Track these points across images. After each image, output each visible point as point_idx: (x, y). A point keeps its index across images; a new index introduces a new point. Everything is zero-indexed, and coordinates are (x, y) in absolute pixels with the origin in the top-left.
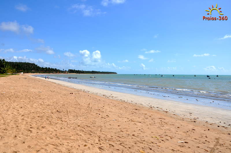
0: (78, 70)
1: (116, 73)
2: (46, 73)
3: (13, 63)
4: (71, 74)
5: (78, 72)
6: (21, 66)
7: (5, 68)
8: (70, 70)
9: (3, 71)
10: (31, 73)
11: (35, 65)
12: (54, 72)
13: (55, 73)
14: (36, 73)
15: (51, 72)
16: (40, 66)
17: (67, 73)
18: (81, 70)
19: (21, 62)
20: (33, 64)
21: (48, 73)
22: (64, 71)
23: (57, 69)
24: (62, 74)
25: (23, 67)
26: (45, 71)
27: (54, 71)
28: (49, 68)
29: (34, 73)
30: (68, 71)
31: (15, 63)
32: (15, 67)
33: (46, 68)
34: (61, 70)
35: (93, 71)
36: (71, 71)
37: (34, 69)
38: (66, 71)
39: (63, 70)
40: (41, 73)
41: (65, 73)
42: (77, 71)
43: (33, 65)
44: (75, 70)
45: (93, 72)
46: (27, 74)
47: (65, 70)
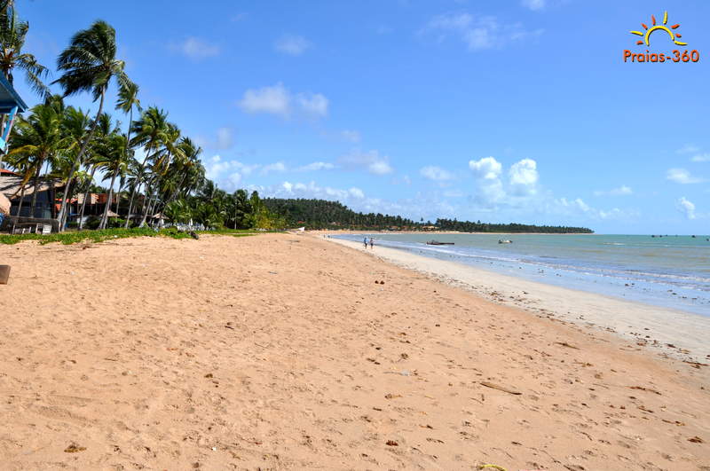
0: (465, 221)
1: (588, 231)
2: (371, 230)
3: (282, 201)
4: (442, 232)
5: (464, 228)
6: (304, 209)
7: (253, 215)
8: (442, 221)
9: (249, 223)
10: (329, 229)
11: (339, 206)
12: (393, 227)
13: (397, 230)
14: (343, 229)
15: (385, 228)
16: (353, 210)
17: (432, 229)
18: (476, 223)
19: (303, 200)
20: (334, 203)
21: (376, 230)
22: (423, 225)
23: (403, 218)
24: (417, 232)
25: (307, 211)
26: (368, 224)
27: (395, 224)
28: (379, 215)
29: (336, 228)
30: (436, 225)
31: (286, 201)
32: (284, 213)
33: (371, 215)
34: (416, 220)
35: (515, 224)
36: (445, 225)
37: (336, 218)
38: (429, 224)
39: (420, 222)
40: (356, 229)
41: (426, 230)
42: (461, 224)
43: (336, 208)
44: (455, 222)
45: (514, 228)
46: (318, 231)
47: (425, 222)
